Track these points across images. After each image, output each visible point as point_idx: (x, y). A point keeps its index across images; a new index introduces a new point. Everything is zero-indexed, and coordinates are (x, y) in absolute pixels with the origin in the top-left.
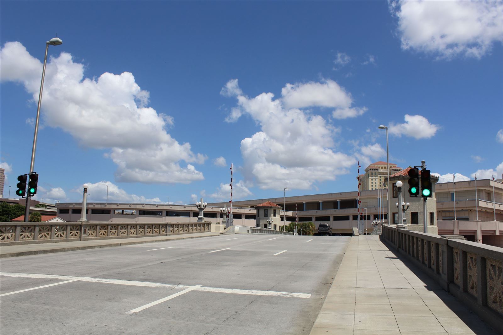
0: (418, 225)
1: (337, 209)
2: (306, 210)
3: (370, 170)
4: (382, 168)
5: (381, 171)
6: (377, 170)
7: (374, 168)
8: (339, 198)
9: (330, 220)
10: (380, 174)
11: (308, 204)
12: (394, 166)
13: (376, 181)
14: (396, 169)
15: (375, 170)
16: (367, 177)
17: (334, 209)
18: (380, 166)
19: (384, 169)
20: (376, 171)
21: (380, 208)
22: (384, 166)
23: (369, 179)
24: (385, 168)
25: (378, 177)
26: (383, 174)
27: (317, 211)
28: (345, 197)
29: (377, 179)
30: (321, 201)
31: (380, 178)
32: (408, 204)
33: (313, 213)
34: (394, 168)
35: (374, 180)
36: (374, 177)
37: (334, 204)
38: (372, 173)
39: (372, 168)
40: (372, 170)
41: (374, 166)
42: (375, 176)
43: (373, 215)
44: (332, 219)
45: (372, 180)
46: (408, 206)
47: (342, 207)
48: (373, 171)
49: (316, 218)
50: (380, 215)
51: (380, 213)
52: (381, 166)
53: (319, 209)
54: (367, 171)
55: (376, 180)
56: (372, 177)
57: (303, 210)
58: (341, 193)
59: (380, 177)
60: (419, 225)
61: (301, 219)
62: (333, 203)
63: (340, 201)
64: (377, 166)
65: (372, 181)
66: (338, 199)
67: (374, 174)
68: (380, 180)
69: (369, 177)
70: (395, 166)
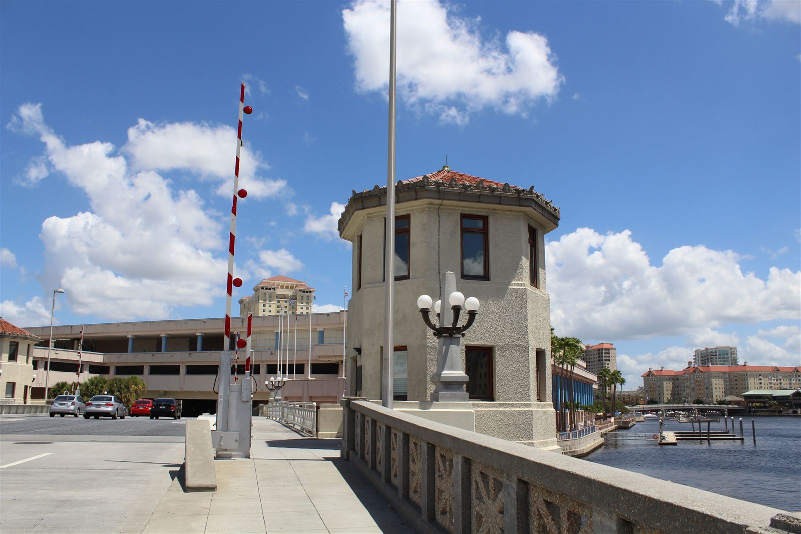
0: (495, 406)
1: (196, 350)
2: (133, 351)
3: (263, 288)
4: (282, 287)
5: (280, 291)
6: (274, 289)
7: (269, 286)
8: (200, 329)
9: (179, 374)
10: (278, 296)
11: (137, 339)
12: (301, 285)
13: (270, 308)
14: (306, 289)
15: (270, 289)
16: (255, 300)
17: (190, 350)
18: (279, 283)
19: (285, 288)
20: (272, 291)
21: (280, 351)
22: (285, 283)
23: (260, 304)
24: (287, 287)
25: (275, 302)
26: (284, 297)
27: (153, 355)
28: (213, 329)
29: (272, 305)
30: (164, 335)
31: (278, 304)
32: (473, 303)
33: (147, 359)
34: (303, 289)
35: (267, 305)
36: (268, 302)
37: (190, 342)
38: (265, 294)
39: (265, 286)
40: (266, 289)
41: (269, 283)
42: (271, 299)
43: (265, 366)
44: (183, 370)
45: (264, 306)
46: (472, 314)
47: (204, 348)
48: (268, 291)
49: (152, 367)
50: (280, 365)
51: (280, 361)
52: (282, 283)
53: (159, 349)
54: (256, 290)
55: (270, 306)
56: (265, 300)
57: (126, 351)
58: (204, 321)
59: (279, 301)
60: (500, 405)
61: (121, 370)
62: (188, 340)
63: (203, 336)
64: (274, 283)
65: (264, 308)
66: (198, 331)
67: (268, 296)
68: (278, 307)
69: (260, 301)
70: (305, 285)
